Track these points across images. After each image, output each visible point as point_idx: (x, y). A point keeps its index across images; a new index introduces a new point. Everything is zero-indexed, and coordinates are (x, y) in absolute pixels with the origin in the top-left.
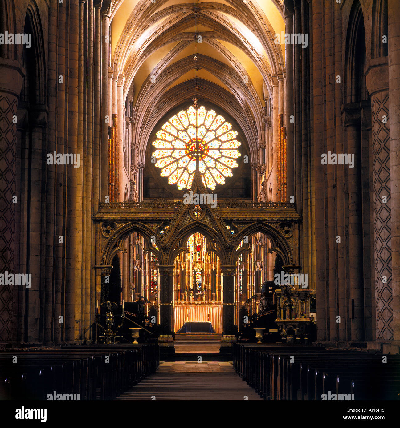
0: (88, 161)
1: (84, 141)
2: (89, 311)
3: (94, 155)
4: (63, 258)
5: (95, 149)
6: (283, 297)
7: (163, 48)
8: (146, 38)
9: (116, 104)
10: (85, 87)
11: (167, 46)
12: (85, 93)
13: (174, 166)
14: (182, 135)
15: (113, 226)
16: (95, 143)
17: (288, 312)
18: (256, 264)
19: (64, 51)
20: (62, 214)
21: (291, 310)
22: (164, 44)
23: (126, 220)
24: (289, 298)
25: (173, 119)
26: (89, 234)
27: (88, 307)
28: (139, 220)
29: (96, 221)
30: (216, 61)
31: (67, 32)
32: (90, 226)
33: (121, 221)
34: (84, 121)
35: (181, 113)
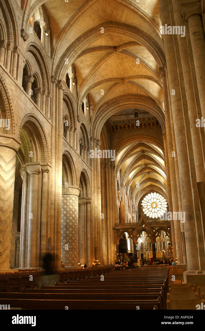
0: (111, 212)
1: (109, 206)
2: (113, 256)
3: (112, 210)
4: (98, 241)
5: (112, 208)
6: (169, 250)
7: (139, 177)
8: (133, 175)
9: (123, 194)
10: (109, 191)
11: (140, 176)
12: (109, 192)
13: (148, 210)
14: (150, 201)
15: (119, 231)
16: (112, 207)
17: (171, 254)
18: (163, 240)
19: (96, 182)
20: (97, 228)
21: (172, 253)
22: (139, 176)
23: (122, 229)
24: (171, 250)
25: (146, 196)
26: (112, 233)
27: (113, 255)
28: (126, 228)
29: (114, 229)
30: (155, 179)
31: (97, 177)
32: (112, 231)
33: (121, 229)
34: (109, 200)
35: (149, 195)
